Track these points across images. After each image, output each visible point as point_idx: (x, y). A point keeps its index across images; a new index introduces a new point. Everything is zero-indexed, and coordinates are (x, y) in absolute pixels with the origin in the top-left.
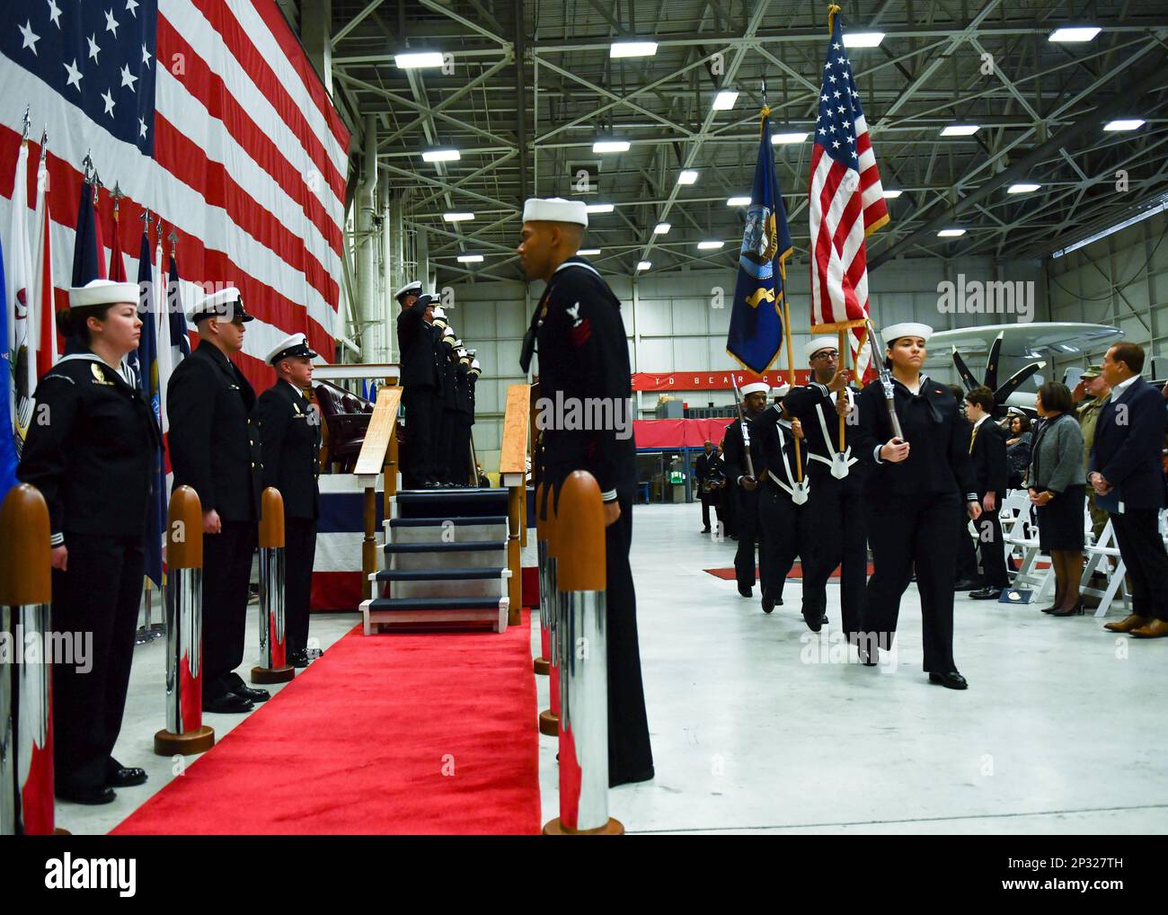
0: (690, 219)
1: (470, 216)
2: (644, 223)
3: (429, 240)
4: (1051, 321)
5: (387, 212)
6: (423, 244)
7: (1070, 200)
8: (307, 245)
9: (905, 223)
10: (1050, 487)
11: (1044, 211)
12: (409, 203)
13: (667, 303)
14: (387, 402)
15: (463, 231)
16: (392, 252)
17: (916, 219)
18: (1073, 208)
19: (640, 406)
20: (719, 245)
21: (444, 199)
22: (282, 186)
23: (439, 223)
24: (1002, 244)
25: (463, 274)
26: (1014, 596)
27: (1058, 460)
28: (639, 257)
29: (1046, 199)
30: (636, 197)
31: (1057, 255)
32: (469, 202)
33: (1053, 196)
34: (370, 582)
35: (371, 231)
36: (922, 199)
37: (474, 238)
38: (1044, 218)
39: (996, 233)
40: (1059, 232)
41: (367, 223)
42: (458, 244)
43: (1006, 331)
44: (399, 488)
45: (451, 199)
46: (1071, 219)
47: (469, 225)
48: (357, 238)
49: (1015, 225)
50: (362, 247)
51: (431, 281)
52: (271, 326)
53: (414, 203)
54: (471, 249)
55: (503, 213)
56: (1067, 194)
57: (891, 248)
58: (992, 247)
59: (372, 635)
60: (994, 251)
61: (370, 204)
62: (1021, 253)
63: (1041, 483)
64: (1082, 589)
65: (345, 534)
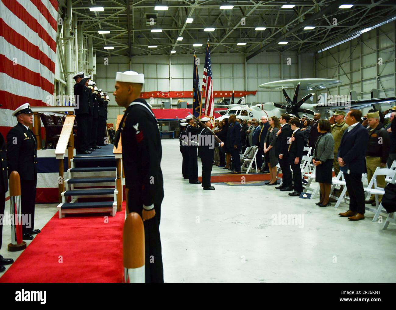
0: (190, 35)
1: (108, 32)
2: (173, 36)
3: (93, 40)
4: (316, 78)
5: (76, 30)
6: (91, 42)
7: (325, 33)
8: (40, 49)
9: (267, 39)
10: (321, 159)
11: (315, 36)
12: (85, 27)
13: (182, 66)
14: (69, 122)
15: (106, 37)
16: (78, 46)
17: (271, 38)
18: (326, 35)
19: (171, 103)
20: (201, 45)
21: (98, 25)
22: (28, 26)
23: (97, 34)
24: (300, 47)
25: (106, 53)
26: (305, 196)
27: (324, 150)
28: (171, 49)
29: (317, 32)
30: (170, 26)
31: (319, 52)
32: (108, 27)
33: (319, 31)
34: (62, 196)
35: (70, 38)
36: (273, 31)
37: (110, 40)
38: (316, 39)
39: (299, 44)
40: (320, 44)
41: (68, 35)
42: (104, 43)
43: (301, 81)
44: (75, 155)
45: (101, 25)
46: (325, 39)
47: (109, 35)
48: (64, 40)
49: (305, 41)
50: (66, 44)
51: (94, 56)
52: (25, 82)
53: (87, 27)
54: (109, 44)
55: (121, 31)
56: (324, 31)
57: (262, 48)
58: (297, 48)
59: (63, 218)
60: (297, 50)
61: (69, 27)
62: (307, 51)
63: (317, 158)
64: (330, 195)
65: (53, 173)
